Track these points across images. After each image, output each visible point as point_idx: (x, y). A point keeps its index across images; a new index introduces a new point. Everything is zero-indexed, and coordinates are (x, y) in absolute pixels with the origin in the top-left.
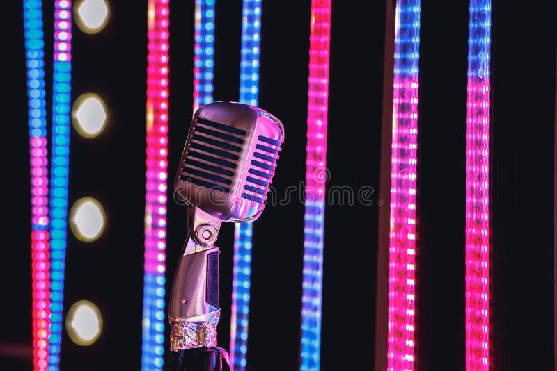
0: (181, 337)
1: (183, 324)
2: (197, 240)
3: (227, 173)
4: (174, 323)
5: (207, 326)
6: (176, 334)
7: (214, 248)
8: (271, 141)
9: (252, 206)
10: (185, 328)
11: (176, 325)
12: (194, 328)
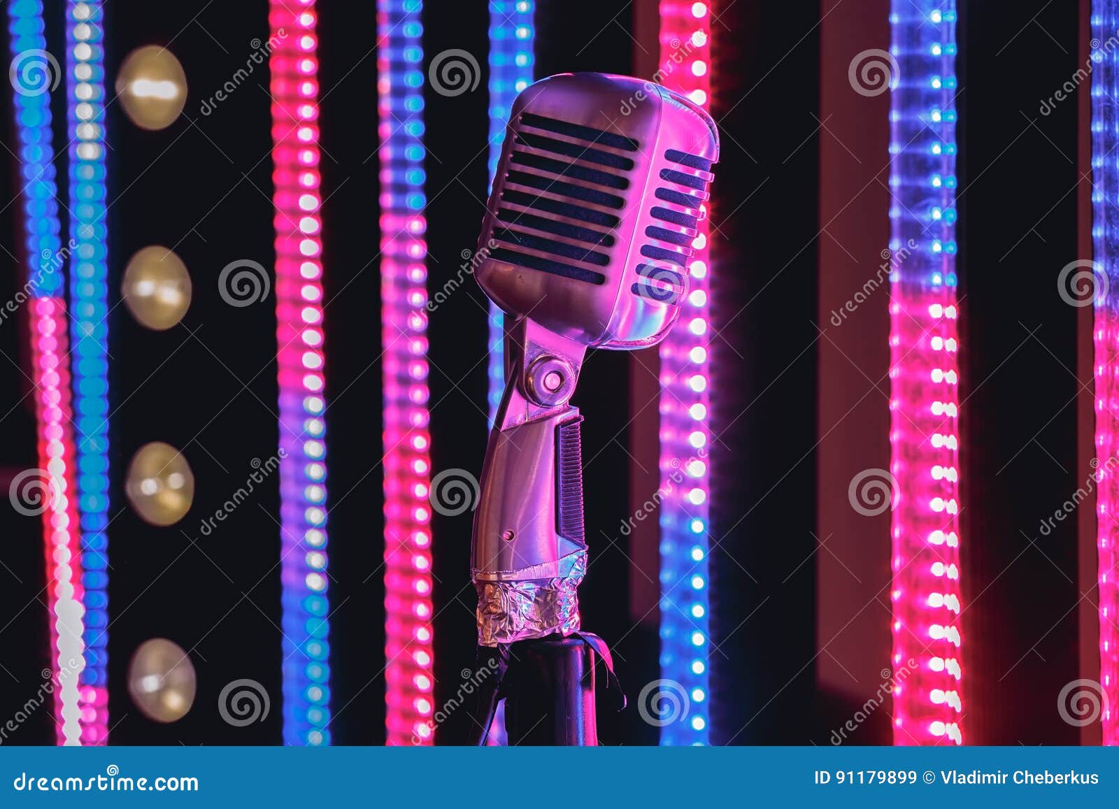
0: (503, 615)
1: (505, 586)
2: (532, 394)
3: (594, 237)
4: (484, 583)
5: (560, 588)
6: (492, 609)
7: (569, 409)
8: (692, 161)
9: (648, 309)
10: (510, 593)
11: (489, 588)
12: (532, 594)
